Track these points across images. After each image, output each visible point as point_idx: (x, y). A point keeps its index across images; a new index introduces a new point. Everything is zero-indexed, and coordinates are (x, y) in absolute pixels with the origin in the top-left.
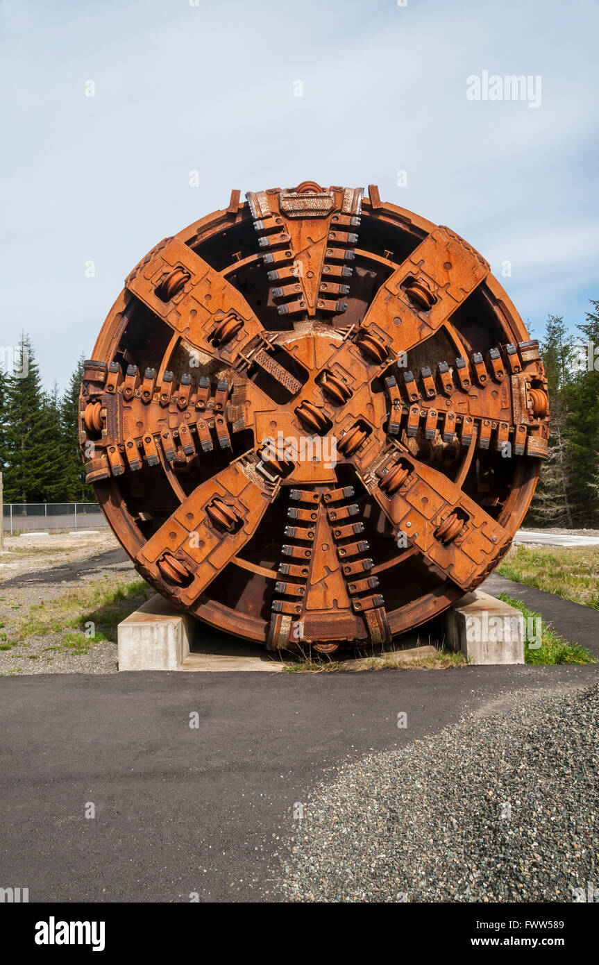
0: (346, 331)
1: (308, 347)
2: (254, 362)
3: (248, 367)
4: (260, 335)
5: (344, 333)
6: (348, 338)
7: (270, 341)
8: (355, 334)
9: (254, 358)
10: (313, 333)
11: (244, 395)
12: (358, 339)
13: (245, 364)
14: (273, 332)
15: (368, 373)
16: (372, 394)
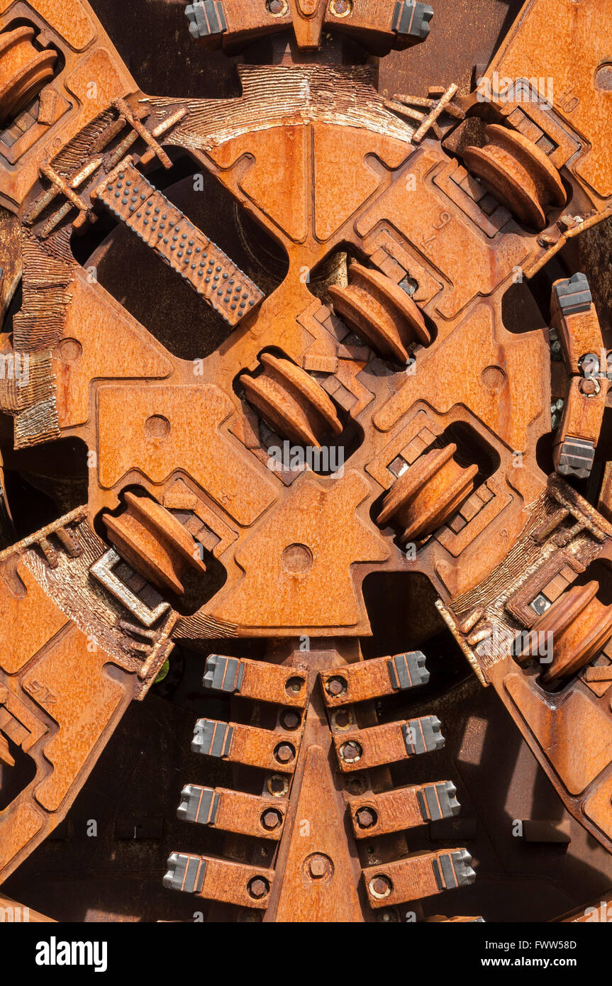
0: (426, 110)
1: (291, 159)
2: (98, 205)
3: (79, 222)
4: (123, 106)
5: (417, 115)
6: (430, 134)
7: (158, 131)
8: (457, 121)
9: (99, 189)
10: (310, 111)
11: (60, 319)
12: (466, 139)
13: (65, 209)
14: (168, 100)
15: (493, 260)
16: (505, 335)
